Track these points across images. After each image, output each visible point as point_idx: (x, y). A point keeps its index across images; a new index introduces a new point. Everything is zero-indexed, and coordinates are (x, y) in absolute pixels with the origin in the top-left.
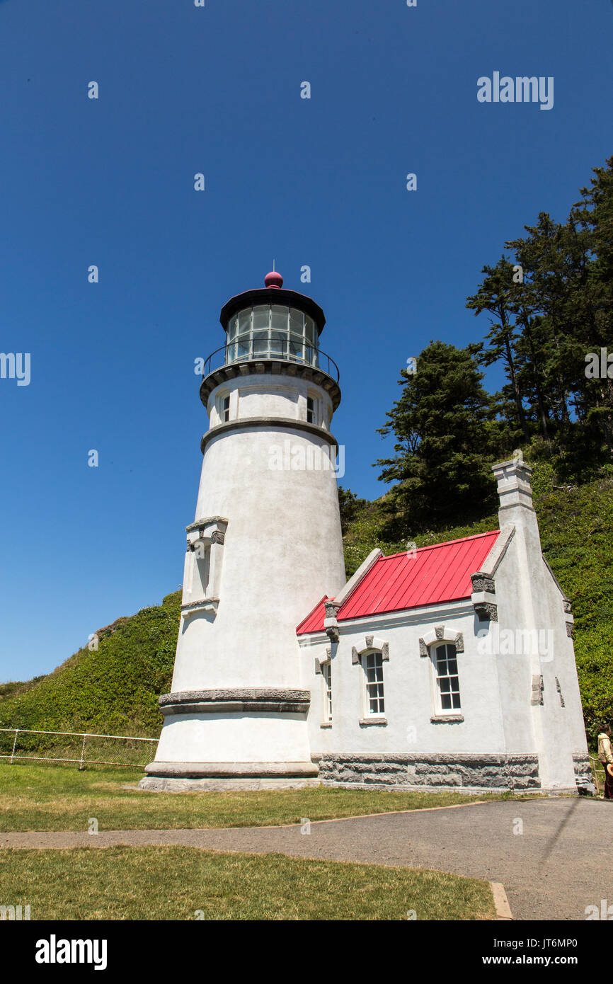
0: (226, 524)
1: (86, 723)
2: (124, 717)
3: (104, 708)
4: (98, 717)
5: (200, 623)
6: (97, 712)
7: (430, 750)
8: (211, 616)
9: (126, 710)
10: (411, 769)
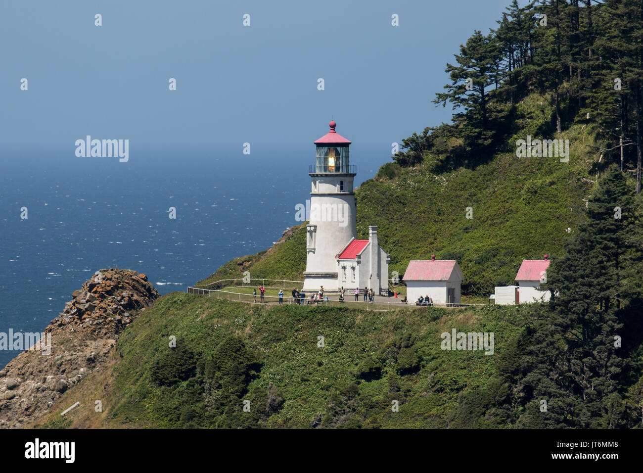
0: (316, 226)
1: (284, 276)
2: (297, 274)
3: (290, 271)
4: (288, 274)
5: (311, 253)
6: (287, 272)
7: (351, 287)
8: (314, 253)
9: (297, 271)
10: (349, 290)
